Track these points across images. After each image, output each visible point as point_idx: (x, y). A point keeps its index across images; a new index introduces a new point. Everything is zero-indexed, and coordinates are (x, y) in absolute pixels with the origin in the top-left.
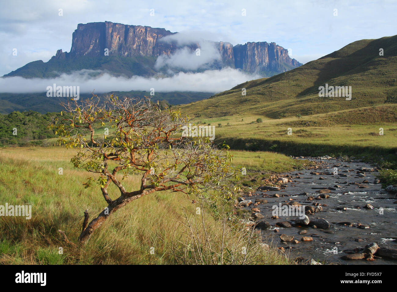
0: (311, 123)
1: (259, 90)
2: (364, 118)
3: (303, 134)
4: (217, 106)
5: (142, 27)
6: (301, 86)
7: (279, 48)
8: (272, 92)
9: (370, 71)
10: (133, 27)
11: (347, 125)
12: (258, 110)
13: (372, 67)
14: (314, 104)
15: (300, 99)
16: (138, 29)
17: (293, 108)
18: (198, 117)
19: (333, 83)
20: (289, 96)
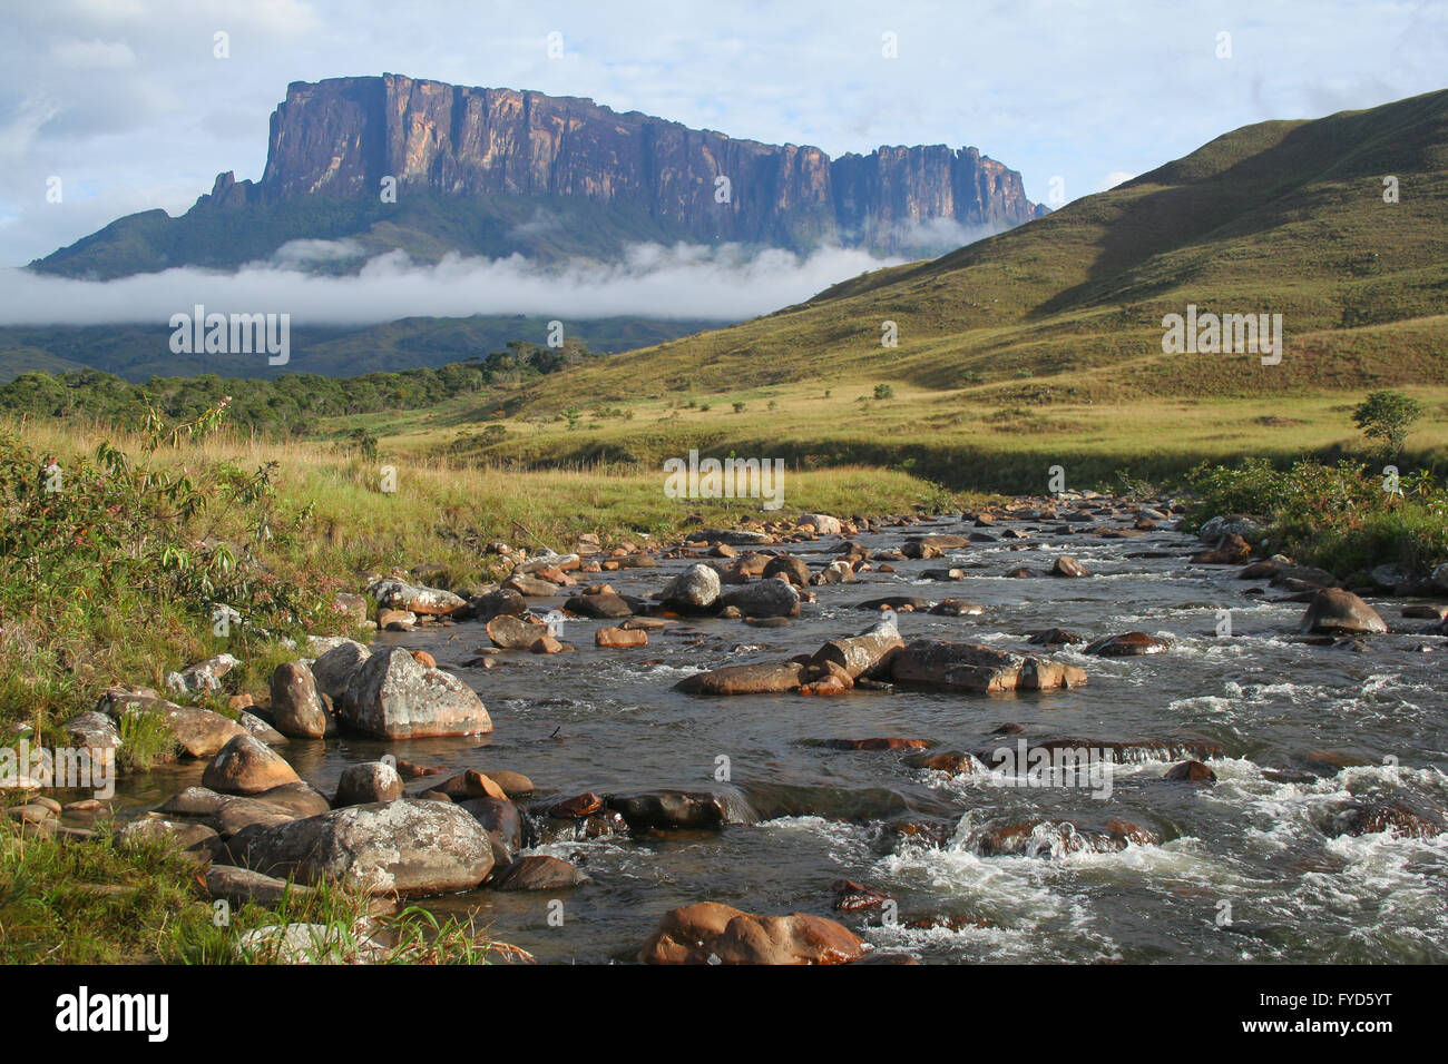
0: (1058, 392)
1: (898, 296)
2: (1250, 374)
3: (1015, 423)
4: (746, 353)
5: (513, 93)
6: (1047, 281)
7: (988, 166)
8: (942, 301)
9: (1290, 226)
10: (479, 92)
11: (1184, 399)
12: (888, 363)
13: (1296, 213)
14: (1084, 337)
15: (1038, 324)
16: (501, 100)
17: (1008, 353)
18: (678, 389)
19: (1156, 268)
20: (1001, 316)
